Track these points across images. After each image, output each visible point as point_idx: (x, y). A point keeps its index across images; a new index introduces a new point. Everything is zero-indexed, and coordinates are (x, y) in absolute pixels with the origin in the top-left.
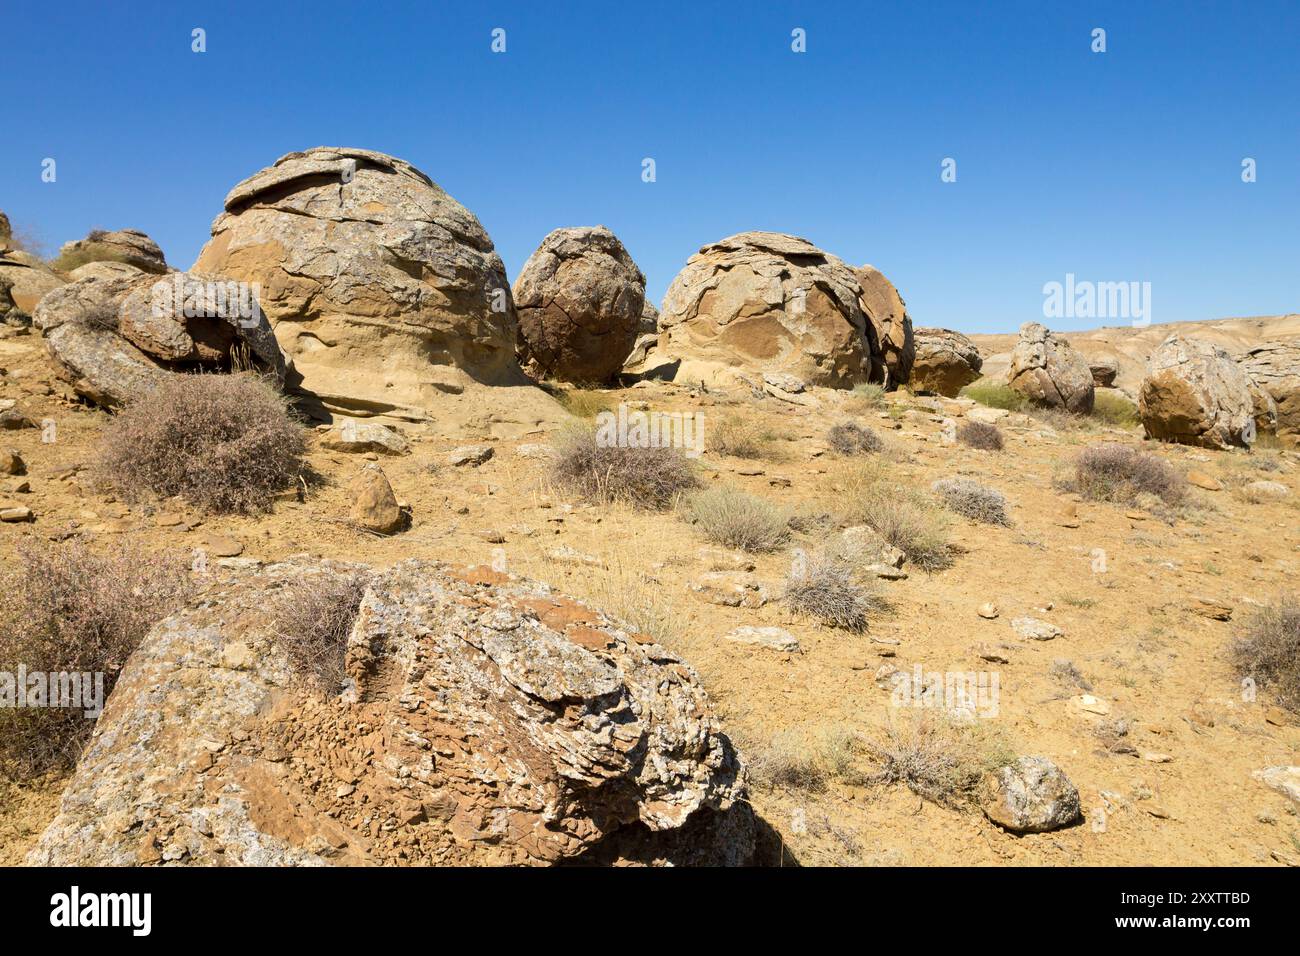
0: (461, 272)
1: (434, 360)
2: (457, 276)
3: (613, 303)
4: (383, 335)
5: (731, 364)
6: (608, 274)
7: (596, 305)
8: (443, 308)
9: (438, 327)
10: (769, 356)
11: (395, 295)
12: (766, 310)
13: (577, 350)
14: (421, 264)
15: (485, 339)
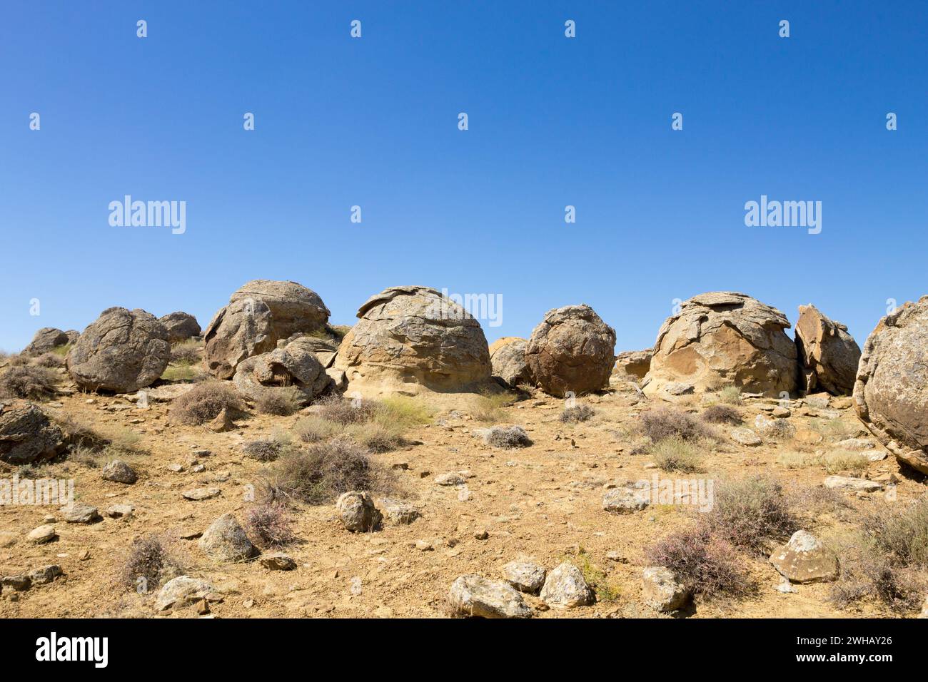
0: (424, 338)
1: (406, 381)
2: (421, 341)
3: (582, 347)
4: (382, 370)
5: (669, 380)
6: (578, 331)
7: (570, 349)
8: (413, 356)
9: (408, 365)
10: (691, 373)
11: (389, 352)
12: (688, 344)
13: (561, 376)
14: (404, 336)
15: (437, 370)
